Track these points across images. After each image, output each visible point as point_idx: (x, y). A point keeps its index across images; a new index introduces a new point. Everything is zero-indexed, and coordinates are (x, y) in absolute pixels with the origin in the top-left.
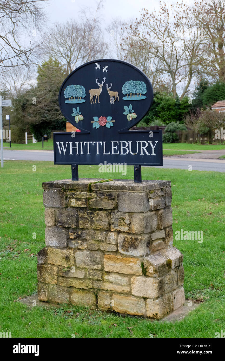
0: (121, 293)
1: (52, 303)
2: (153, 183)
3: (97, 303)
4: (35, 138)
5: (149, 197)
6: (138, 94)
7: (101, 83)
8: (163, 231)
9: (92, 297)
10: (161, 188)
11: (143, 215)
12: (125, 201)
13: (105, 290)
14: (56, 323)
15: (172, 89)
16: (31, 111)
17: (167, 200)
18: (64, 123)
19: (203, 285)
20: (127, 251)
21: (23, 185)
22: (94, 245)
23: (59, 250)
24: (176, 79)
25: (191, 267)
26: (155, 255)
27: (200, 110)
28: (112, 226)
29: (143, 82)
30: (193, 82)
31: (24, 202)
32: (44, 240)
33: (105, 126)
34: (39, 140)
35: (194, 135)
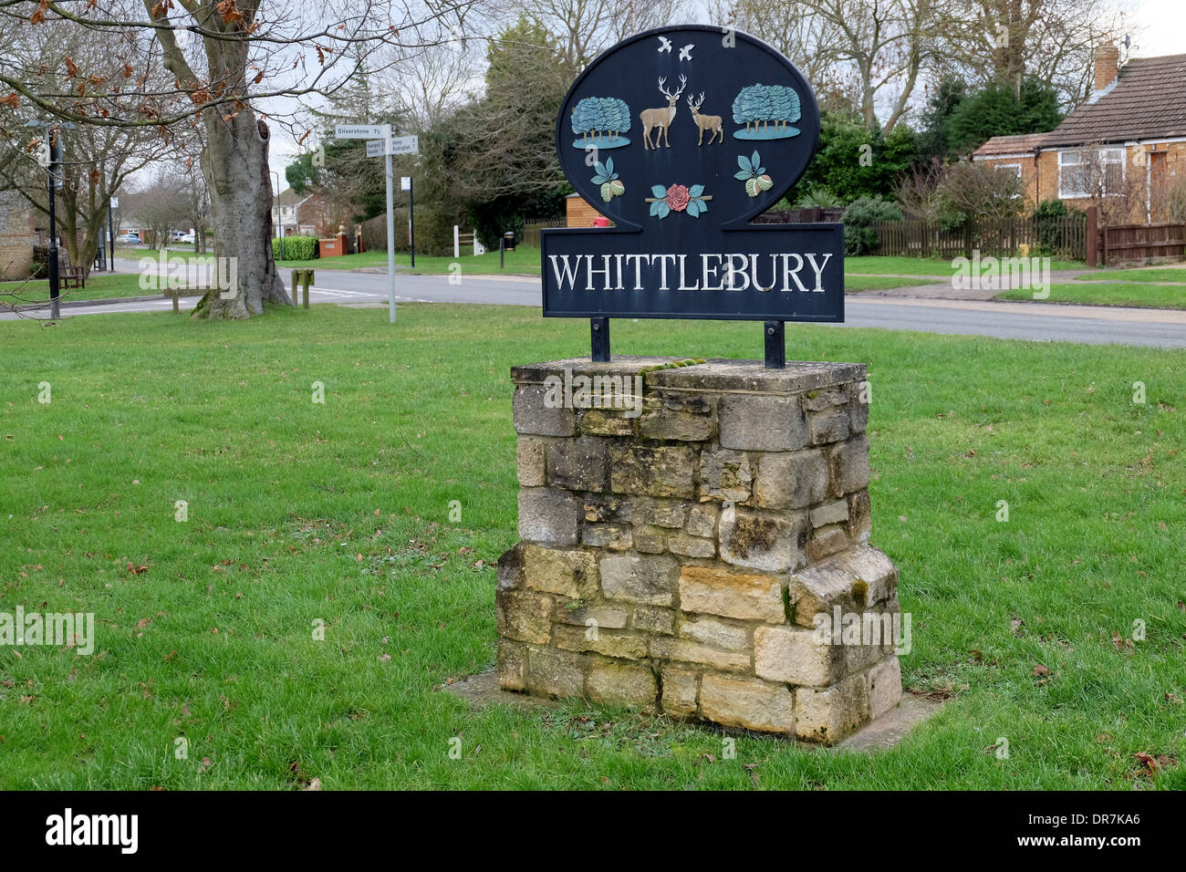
0: (725, 672)
1: (537, 694)
2: (817, 371)
3: (659, 697)
4: (481, 242)
5: (805, 407)
6: (777, 122)
7: (673, 92)
8: (844, 504)
9: (646, 681)
10: (839, 383)
11: (790, 457)
12: (739, 419)
13: (681, 663)
14: (548, 750)
15: (861, 105)
16: (469, 166)
17: (854, 417)
18: (560, 200)
19: (952, 653)
20: (745, 556)
21: (452, 371)
22: (651, 538)
23: (557, 553)
24: (872, 77)
25: (918, 603)
26: (822, 568)
27: (942, 162)
28: (704, 489)
29: (792, 89)
30: (920, 84)
31: (453, 419)
32: (512, 522)
33: (684, 211)
34: (491, 246)
35: (924, 234)
